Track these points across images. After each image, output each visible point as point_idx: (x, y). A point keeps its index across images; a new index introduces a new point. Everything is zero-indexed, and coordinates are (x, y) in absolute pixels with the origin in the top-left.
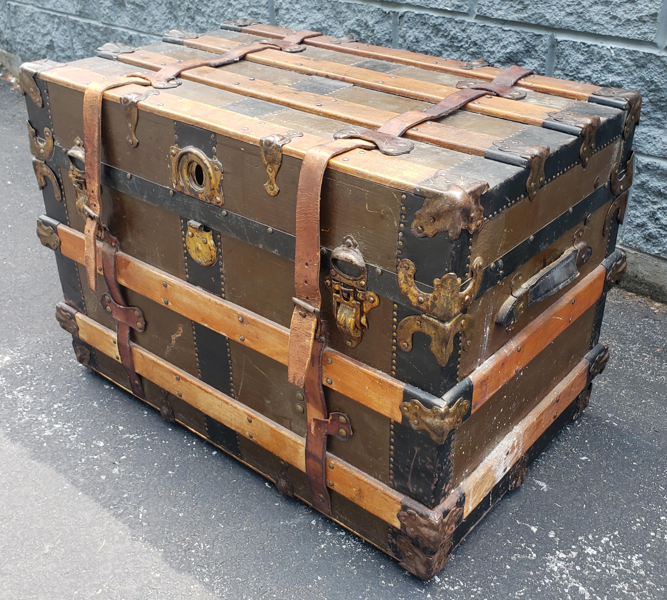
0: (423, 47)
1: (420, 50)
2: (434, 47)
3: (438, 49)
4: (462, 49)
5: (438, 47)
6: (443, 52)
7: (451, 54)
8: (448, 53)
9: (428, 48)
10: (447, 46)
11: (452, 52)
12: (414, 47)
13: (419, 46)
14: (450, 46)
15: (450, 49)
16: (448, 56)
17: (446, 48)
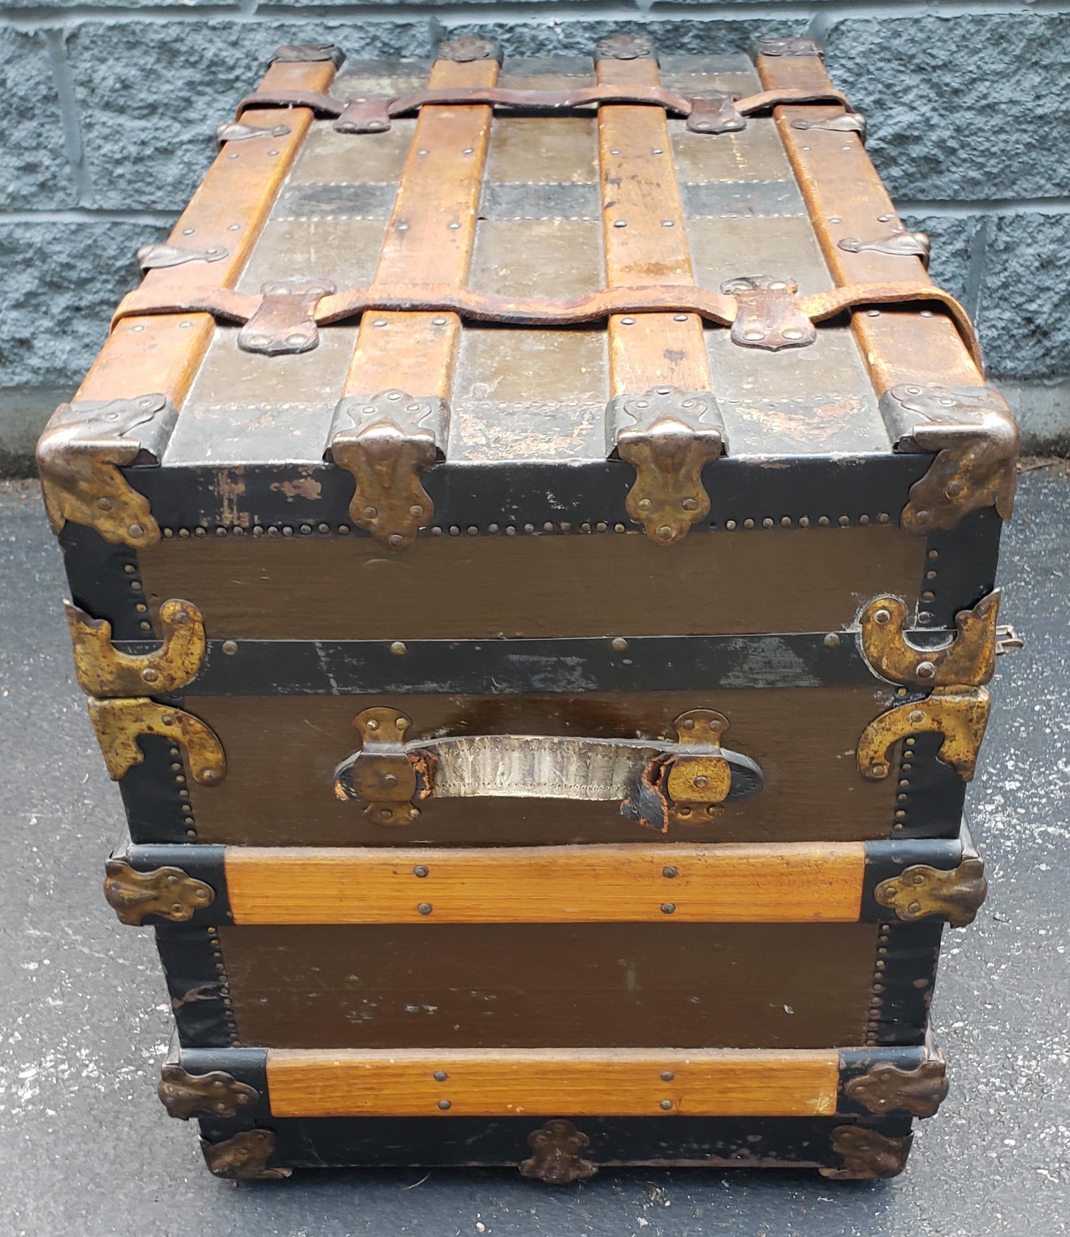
0: (143, 96)
1: (135, 105)
2: (172, 91)
3: (181, 94)
4: (238, 84)
5: (181, 90)
6: (194, 99)
7: (215, 100)
8: (207, 98)
9: (155, 97)
10: (201, 83)
11: (216, 96)
12: (121, 101)
13: (132, 97)
14: (209, 84)
15: (208, 90)
16: (209, 104)
17: (200, 88)
